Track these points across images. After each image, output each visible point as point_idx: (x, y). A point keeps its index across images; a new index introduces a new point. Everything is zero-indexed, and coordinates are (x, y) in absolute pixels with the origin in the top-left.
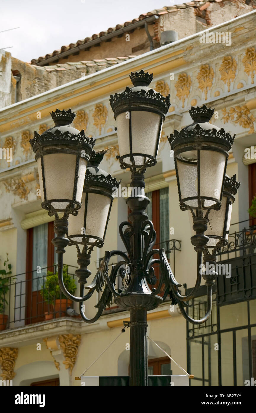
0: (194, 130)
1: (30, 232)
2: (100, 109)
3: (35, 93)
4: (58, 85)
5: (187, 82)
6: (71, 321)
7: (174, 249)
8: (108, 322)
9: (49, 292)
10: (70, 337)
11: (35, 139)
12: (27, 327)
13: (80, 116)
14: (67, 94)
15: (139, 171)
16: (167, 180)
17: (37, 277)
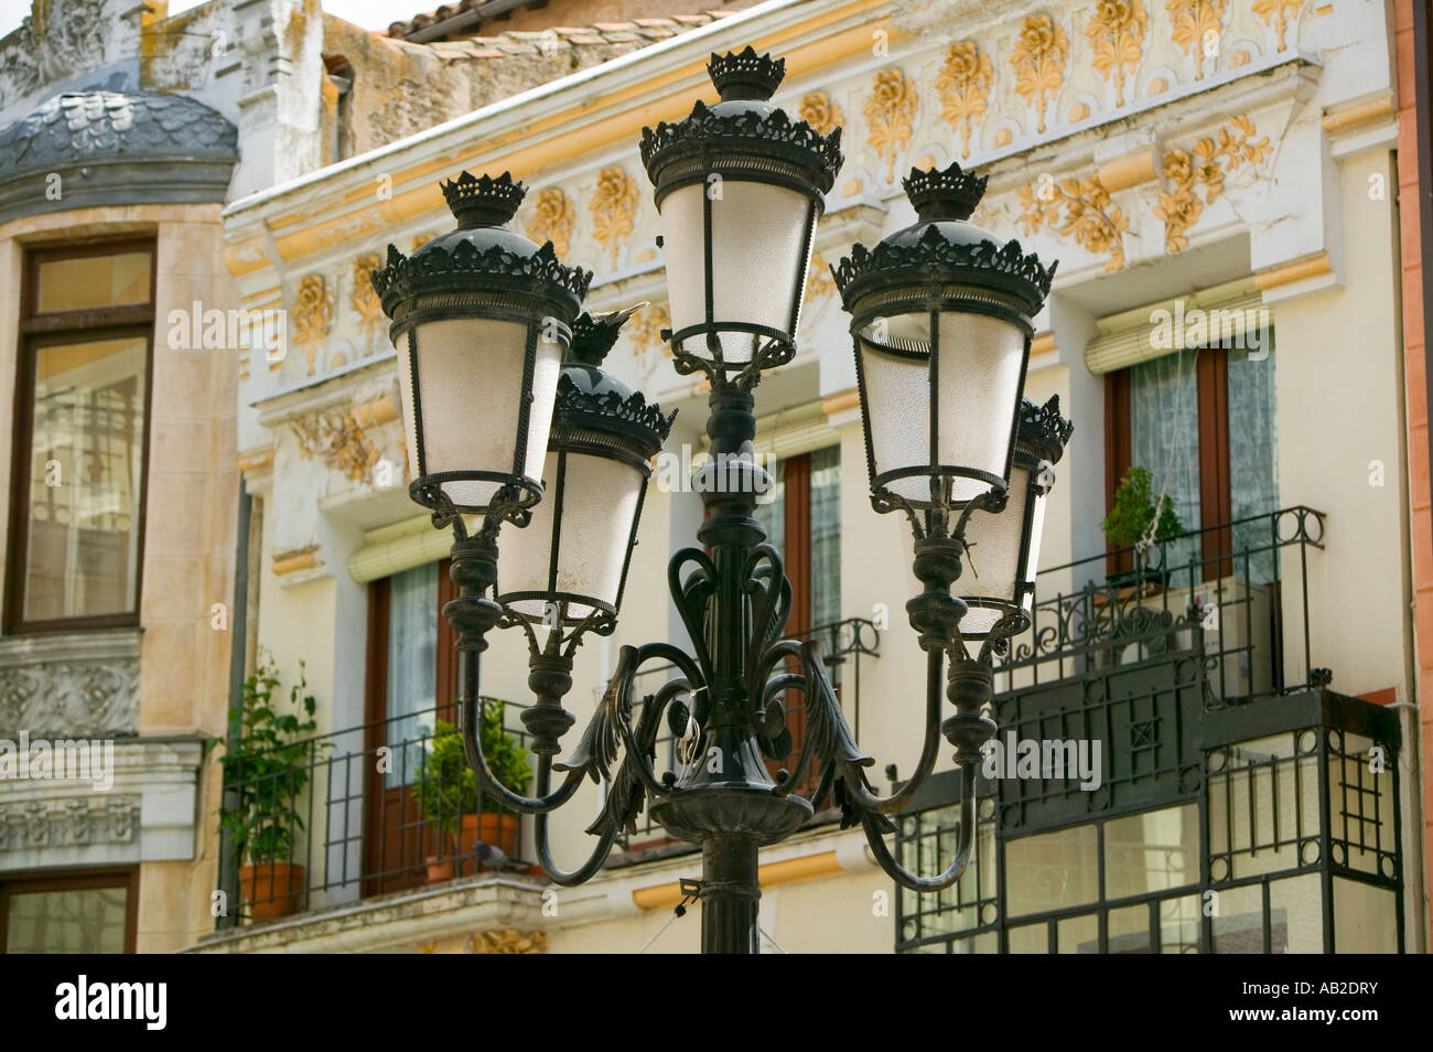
0: (920, 247)
1: (380, 592)
2: (613, 186)
3: (401, 131)
4: (474, 106)
5: (903, 97)
6: (514, 887)
7: (857, 651)
8: (634, 892)
9: (439, 790)
10: (509, 939)
11: (389, 269)
12: (367, 905)
13: (549, 208)
14: (506, 135)
15: (738, 381)
16: (834, 420)
17: (401, 741)
